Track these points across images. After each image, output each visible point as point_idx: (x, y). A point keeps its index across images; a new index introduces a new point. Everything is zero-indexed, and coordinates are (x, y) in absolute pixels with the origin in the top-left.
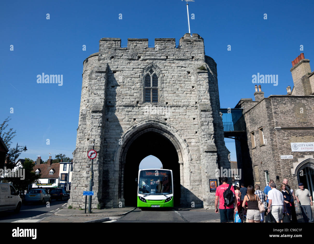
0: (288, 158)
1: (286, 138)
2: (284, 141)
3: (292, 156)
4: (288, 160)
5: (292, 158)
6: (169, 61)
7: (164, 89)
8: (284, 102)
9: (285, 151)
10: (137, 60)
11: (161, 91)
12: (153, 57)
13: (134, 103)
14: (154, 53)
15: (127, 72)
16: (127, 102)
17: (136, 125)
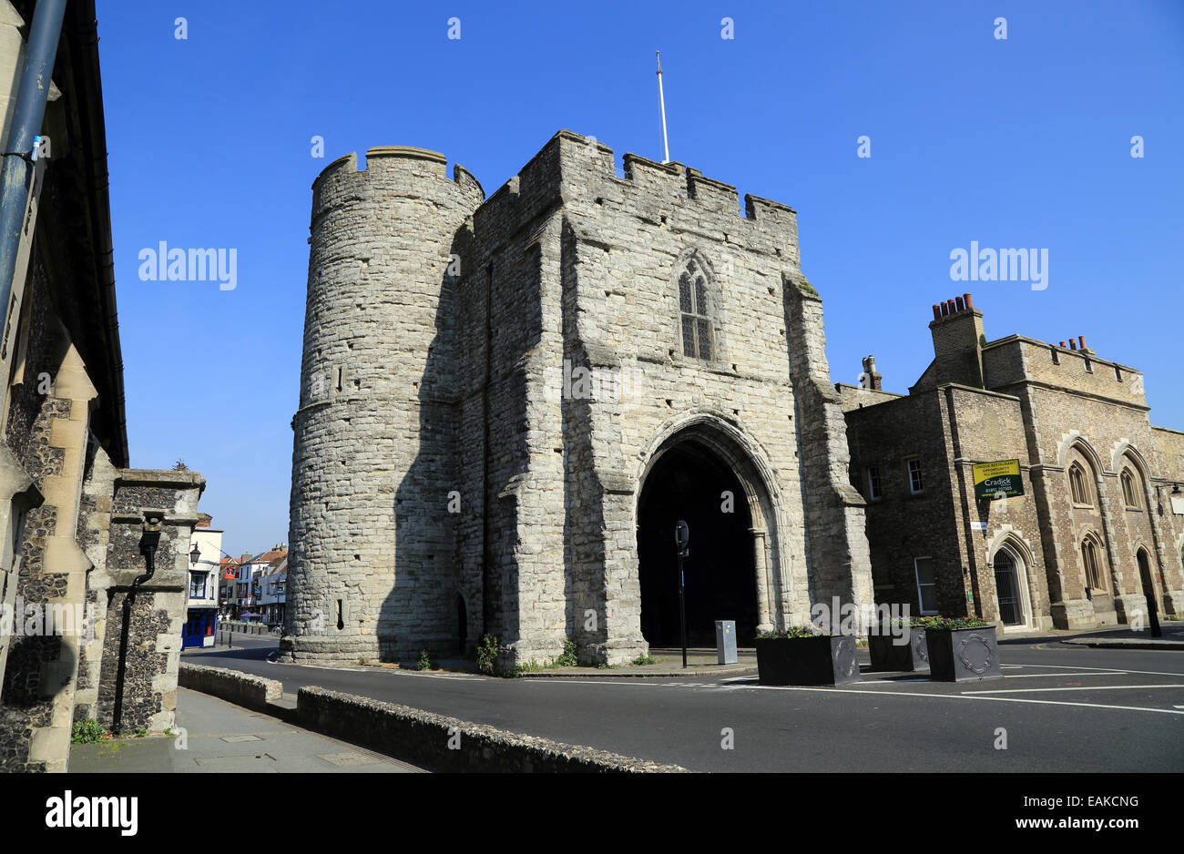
0: (980, 528)
3: (986, 524)
4: (980, 532)
5: (986, 529)
6: (728, 249)
7: (725, 327)
8: (970, 403)
10: (659, 226)
11: (719, 330)
12: (695, 229)
13: (663, 354)
14: (697, 216)
15: (638, 256)
16: (645, 349)
17: (673, 419)
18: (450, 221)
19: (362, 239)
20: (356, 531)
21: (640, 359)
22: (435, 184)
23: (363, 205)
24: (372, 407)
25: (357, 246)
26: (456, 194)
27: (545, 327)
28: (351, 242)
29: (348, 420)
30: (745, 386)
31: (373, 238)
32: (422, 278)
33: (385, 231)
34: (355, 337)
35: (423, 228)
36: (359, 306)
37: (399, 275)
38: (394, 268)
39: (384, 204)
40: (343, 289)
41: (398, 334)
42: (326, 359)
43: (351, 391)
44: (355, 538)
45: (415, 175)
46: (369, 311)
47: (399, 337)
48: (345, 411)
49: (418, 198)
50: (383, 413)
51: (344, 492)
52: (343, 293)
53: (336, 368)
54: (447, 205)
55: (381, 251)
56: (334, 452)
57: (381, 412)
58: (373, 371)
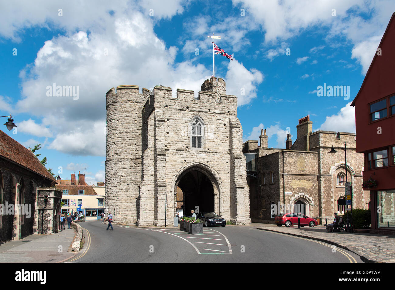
0: (289, 194)
1: (289, 181)
2: (288, 183)
3: (292, 193)
4: (289, 195)
5: (292, 194)
6: (210, 114)
7: (207, 138)
8: (292, 156)
9: (288, 190)
10: (186, 111)
11: (204, 139)
12: (199, 110)
13: (185, 148)
14: (199, 105)
15: (178, 121)
16: (179, 147)
17: (187, 165)
18: (141, 107)
19: (117, 114)
20: (118, 192)
21: (177, 150)
22: (135, 96)
23: (116, 104)
24: (120, 161)
25: (116, 116)
26: (142, 98)
27: (149, 144)
28: (114, 115)
29: (115, 164)
30: (211, 155)
31: (119, 114)
32: (133, 125)
33: (123, 112)
34: (116, 142)
35: (133, 110)
36: (117, 133)
37: (126, 124)
38: (125, 122)
39: (121, 104)
40: (113, 129)
41: (127, 141)
42: (110, 148)
43: (116, 157)
44: (117, 194)
45: (130, 94)
46: (119, 135)
47: (127, 142)
48: (114, 161)
49: (131, 101)
50: (123, 162)
51: (115, 182)
52: (113, 130)
53: (112, 150)
54: (139, 102)
55: (121, 118)
56: (112, 172)
57: (122, 162)
58: (121, 151)
